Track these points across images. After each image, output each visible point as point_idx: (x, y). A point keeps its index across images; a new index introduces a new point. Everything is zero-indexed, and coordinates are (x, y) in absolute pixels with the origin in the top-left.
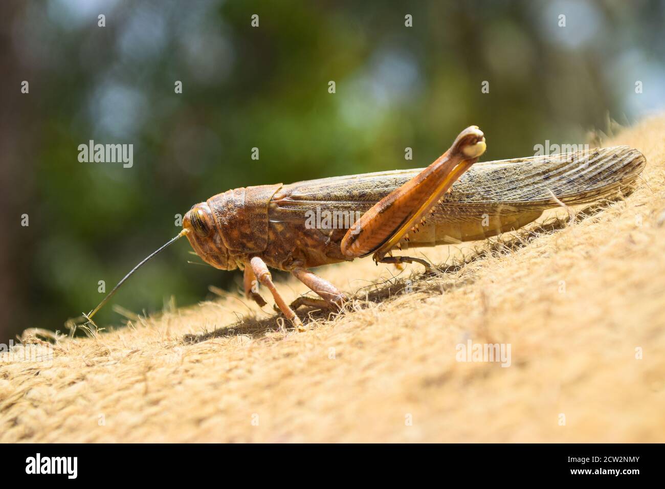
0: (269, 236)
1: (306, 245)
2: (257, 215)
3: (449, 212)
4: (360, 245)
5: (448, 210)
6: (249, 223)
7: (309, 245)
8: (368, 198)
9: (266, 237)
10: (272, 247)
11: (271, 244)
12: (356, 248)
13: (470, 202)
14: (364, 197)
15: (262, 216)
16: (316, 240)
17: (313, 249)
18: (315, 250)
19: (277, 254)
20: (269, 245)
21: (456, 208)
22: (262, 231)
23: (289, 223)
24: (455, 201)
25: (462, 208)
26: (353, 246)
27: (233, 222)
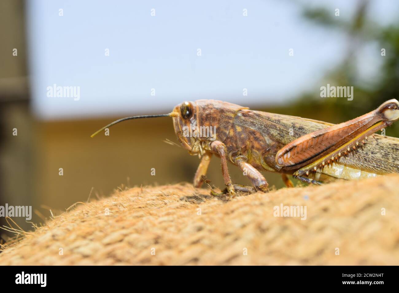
0: (229, 132)
1: (253, 147)
2: (226, 117)
3: (356, 159)
4: (291, 156)
5: (356, 157)
6: (219, 121)
7: (255, 147)
8: (304, 132)
9: (227, 132)
10: (229, 140)
11: (229, 138)
12: (287, 158)
13: (373, 157)
14: (302, 130)
15: (230, 118)
16: (261, 145)
17: (256, 151)
18: (257, 152)
19: (231, 145)
20: (228, 138)
21: (362, 158)
22: (226, 128)
23: (246, 128)
24: (363, 153)
25: (366, 159)
26: (285, 156)
27: (209, 116)
